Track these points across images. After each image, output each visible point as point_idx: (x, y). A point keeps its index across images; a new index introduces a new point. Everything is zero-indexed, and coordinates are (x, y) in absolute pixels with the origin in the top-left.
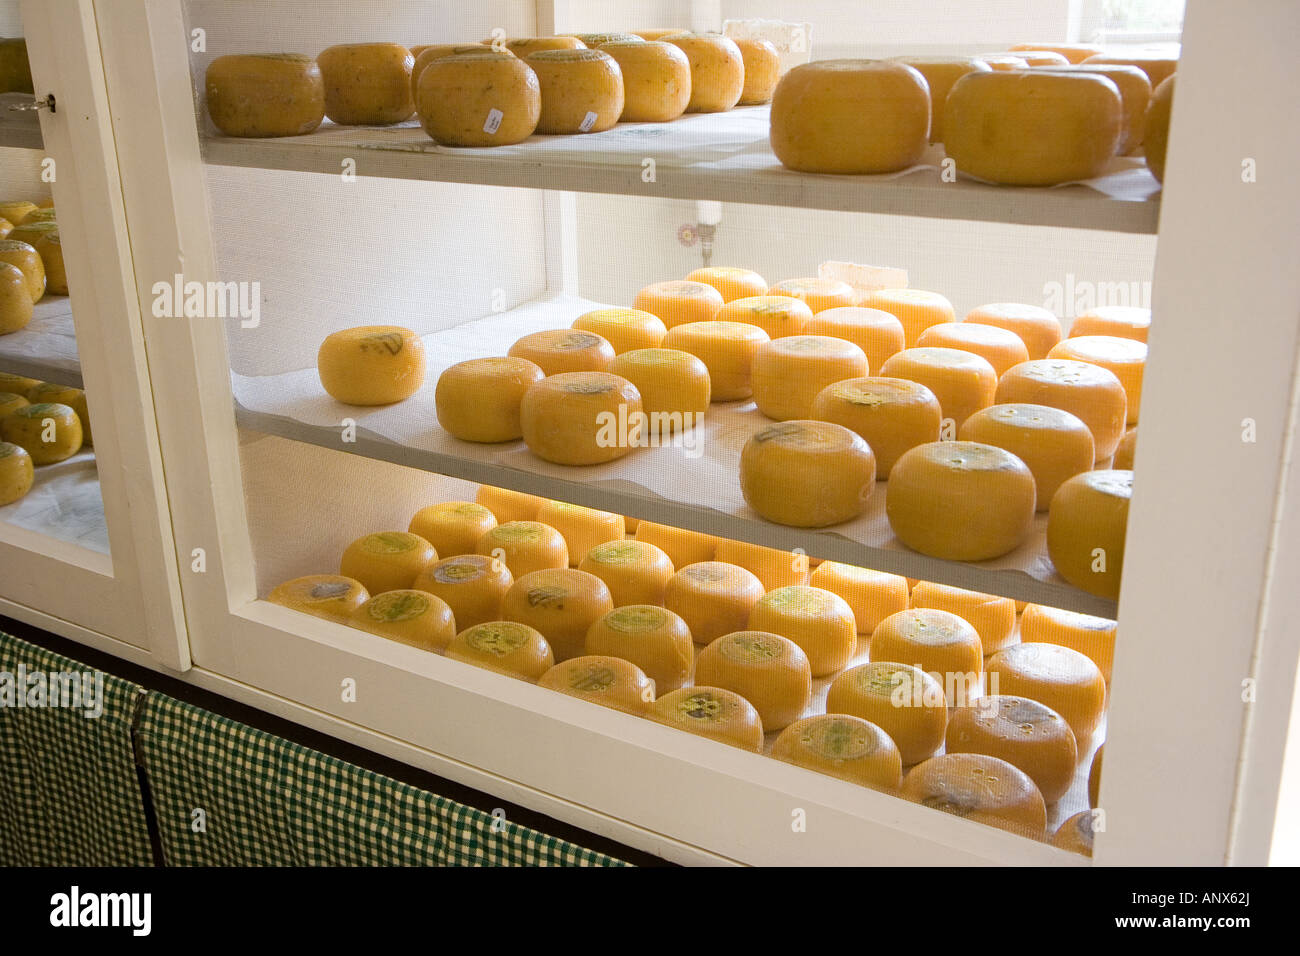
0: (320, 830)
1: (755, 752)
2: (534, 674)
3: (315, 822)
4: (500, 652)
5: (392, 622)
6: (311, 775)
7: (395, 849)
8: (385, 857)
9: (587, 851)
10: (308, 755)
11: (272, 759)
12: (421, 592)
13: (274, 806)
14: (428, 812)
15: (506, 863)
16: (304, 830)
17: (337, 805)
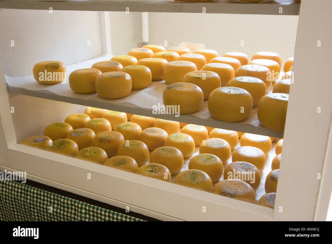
0: (39, 212)
1: (169, 182)
2: (102, 162)
3: (37, 209)
4: (92, 156)
5: (59, 148)
6: (35, 195)
7: (62, 216)
8: (59, 219)
9: (120, 214)
10: (34, 189)
11: (23, 191)
12: (68, 140)
13: (24, 205)
14: (72, 205)
15: (99, 220)
16: (34, 212)
17: (44, 204)
